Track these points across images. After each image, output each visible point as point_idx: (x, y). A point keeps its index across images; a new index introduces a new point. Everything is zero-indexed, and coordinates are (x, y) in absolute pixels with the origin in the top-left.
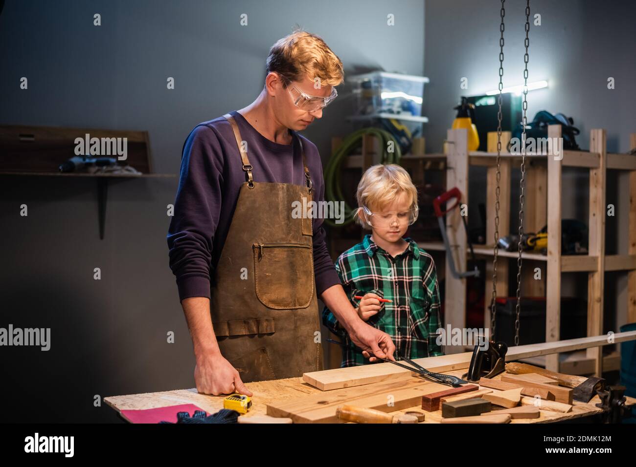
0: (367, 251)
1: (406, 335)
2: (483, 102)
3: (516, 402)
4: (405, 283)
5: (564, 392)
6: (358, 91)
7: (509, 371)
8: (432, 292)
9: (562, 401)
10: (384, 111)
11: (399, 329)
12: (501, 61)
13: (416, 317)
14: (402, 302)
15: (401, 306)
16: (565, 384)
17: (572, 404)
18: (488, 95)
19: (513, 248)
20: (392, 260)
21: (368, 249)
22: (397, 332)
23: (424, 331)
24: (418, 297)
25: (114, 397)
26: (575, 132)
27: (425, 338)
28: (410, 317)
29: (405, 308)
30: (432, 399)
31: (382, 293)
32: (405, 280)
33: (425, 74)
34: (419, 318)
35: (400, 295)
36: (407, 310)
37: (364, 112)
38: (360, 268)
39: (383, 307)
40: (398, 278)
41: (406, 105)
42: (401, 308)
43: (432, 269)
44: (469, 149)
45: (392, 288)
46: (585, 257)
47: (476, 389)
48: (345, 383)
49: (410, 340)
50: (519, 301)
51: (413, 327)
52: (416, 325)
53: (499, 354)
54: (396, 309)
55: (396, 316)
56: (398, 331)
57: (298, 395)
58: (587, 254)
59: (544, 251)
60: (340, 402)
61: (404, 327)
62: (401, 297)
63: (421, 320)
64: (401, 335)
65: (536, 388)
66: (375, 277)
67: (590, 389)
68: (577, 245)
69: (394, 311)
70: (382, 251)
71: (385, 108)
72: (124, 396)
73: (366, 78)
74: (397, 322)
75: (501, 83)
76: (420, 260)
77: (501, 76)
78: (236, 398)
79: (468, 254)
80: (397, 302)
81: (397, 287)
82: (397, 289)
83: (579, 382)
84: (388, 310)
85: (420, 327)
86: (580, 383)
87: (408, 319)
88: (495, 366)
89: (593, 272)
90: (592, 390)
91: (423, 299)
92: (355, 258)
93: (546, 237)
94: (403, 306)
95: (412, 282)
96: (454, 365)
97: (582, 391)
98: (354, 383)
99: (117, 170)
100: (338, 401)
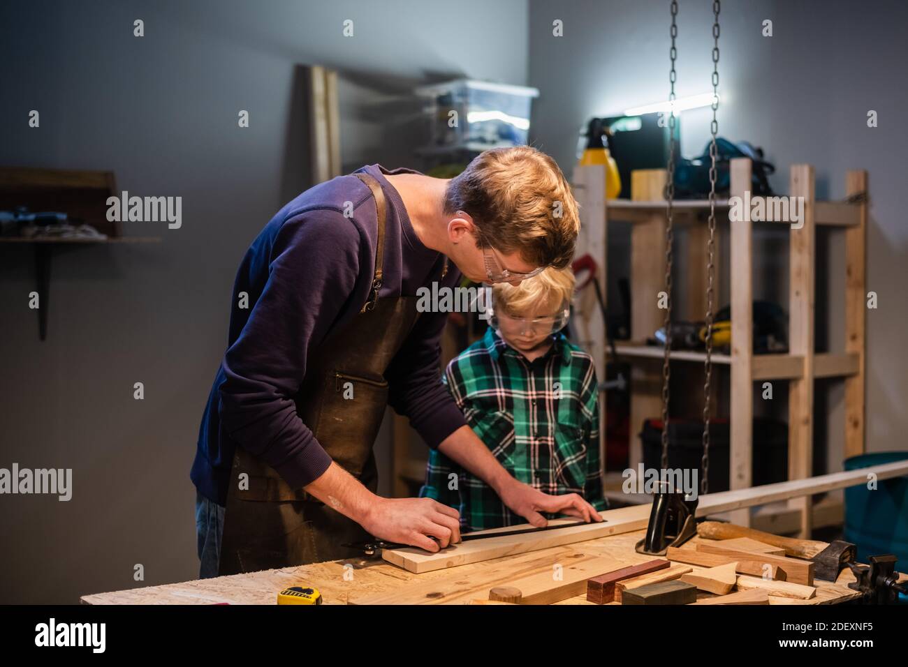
0: (490, 352)
1: (549, 483)
2: (620, 126)
3: (731, 585)
4: (547, 402)
5: (799, 567)
6: (432, 110)
7: (703, 535)
8: (591, 413)
9: (798, 580)
10: (472, 140)
11: (537, 474)
12: (673, 60)
13: (564, 453)
14: (542, 431)
15: (540, 439)
16: (795, 553)
17: (813, 586)
18: (628, 115)
19: (677, 344)
20: (528, 366)
21: (491, 349)
22: (533, 478)
23: (578, 474)
24: (567, 423)
25: (97, 595)
26: (766, 169)
27: (580, 485)
28: (555, 454)
29: (547, 440)
30: (604, 584)
31: (512, 417)
32: (547, 397)
33: (530, 84)
34: (570, 455)
35: (539, 421)
36: (550, 443)
37: (441, 142)
38: (479, 379)
39: (513, 438)
40: (537, 395)
41: (504, 131)
42: (539, 441)
43: (591, 377)
44: (607, 195)
45: (527, 409)
46: (785, 357)
47: (666, 566)
48: (450, 560)
49: (555, 489)
50: (707, 427)
51: (559, 470)
52: (564, 466)
53: (688, 509)
54: (532, 443)
55: (532, 454)
56: (536, 477)
57: (389, 584)
58: (786, 351)
59: (725, 349)
60: (461, 594)
61: (545, 470)
62: (540, 424)
63: (573, 457)
64: (541, 483)
65: (757, 562)
66: (501, 392)
67: (834, 561)
68: (771, 339)
69: (528, 446)
70: (513, 352)
71: (473, 134)
72: (112, 593)
73: (444, 89)
74: (534, 462)
75: (673, 93)
76: (573, 365)
77: (673, 82)
78: (296, 592)
79: (607, 356)
80: (533, 431)
81: (536, 407)
82: (534, 411)
83: (815, 549)
84: (520, 444)
85: (570, 469)
86: (818, 552)
87: (551, 458)
88: (684, 528)
89: (796, 380)
90: (838, 562)
91: (574, 426)
92: (469, 361)
93: (729, 329)
94: (544, 438)
95: (558, 400)
96: (613, 527)
97: (822, 563)
98: (462, 559)
99: (67, 231)
100: (459, 591)
